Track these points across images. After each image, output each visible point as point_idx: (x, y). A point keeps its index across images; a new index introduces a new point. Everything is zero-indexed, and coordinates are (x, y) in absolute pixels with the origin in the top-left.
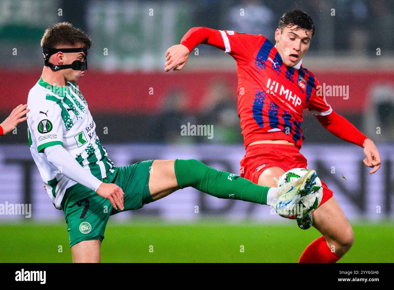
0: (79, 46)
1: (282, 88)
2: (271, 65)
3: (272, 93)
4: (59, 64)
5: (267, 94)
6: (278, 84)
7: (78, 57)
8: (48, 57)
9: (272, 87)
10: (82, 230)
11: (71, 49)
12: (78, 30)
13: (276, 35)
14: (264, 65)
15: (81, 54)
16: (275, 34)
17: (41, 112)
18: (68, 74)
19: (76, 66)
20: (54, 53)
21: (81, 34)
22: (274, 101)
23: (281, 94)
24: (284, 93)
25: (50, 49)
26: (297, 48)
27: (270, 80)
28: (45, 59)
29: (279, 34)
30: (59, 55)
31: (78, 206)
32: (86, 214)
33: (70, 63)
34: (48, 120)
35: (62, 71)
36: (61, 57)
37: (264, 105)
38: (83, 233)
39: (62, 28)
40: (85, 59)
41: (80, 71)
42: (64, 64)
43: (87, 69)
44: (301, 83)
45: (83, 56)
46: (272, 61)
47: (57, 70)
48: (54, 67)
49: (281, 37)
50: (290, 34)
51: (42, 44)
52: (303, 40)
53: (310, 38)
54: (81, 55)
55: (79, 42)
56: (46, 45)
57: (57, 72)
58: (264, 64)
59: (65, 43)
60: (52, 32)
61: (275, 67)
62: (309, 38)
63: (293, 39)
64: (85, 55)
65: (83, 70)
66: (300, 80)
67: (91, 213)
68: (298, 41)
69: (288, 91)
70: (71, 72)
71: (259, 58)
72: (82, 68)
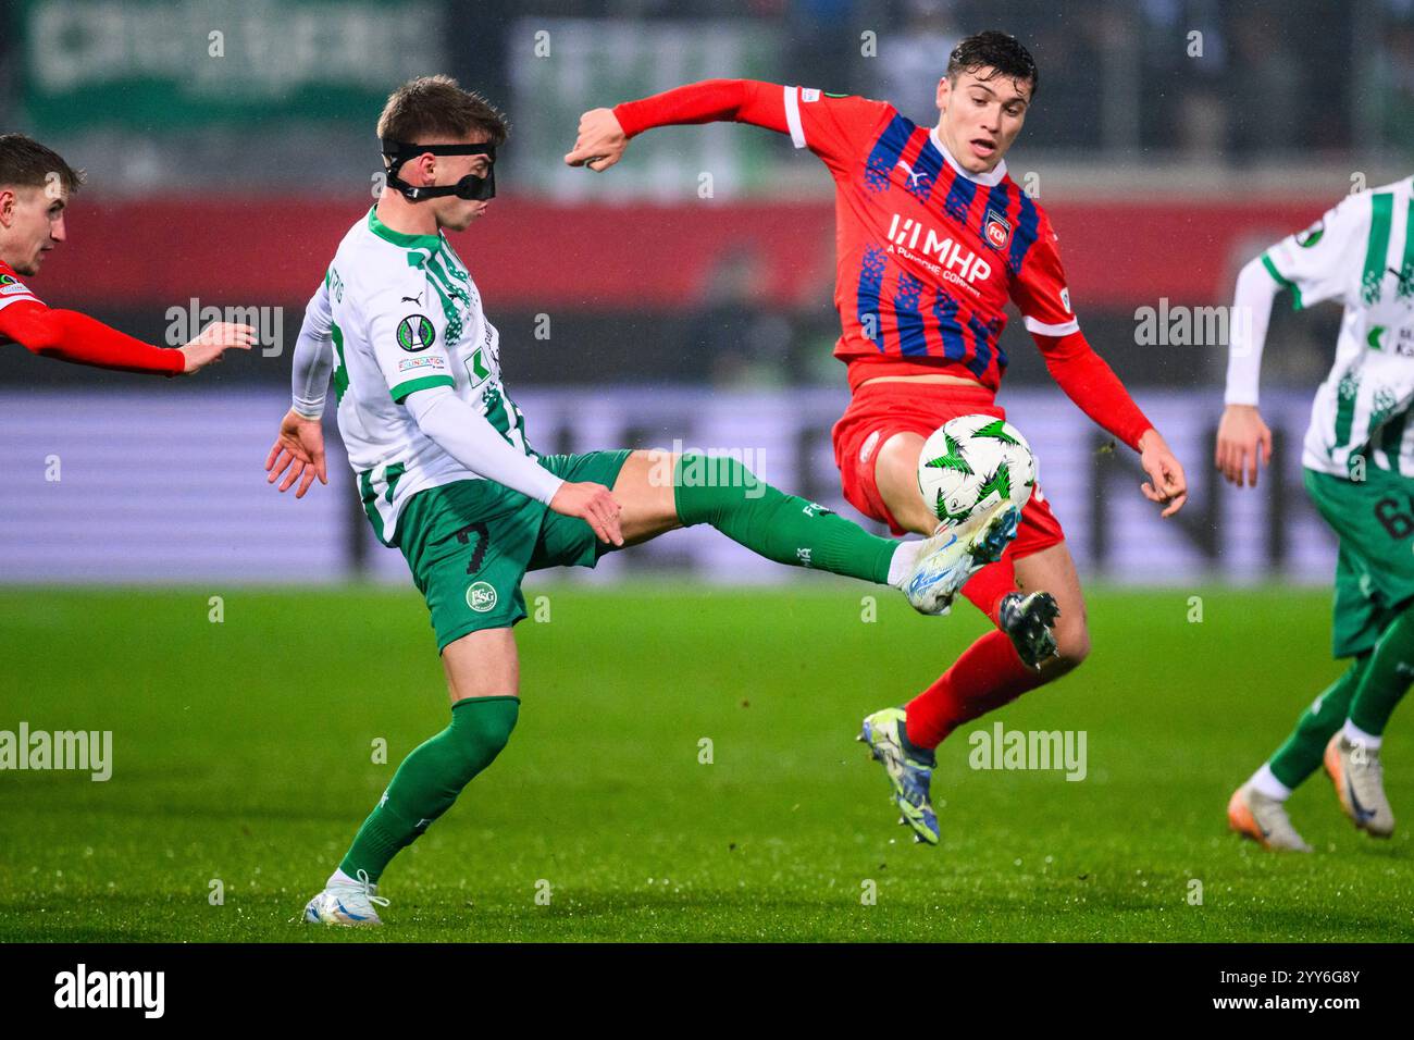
0: (476, 137)
1: (932, 236)
2: (902, 181)
3: (901, 250)
4: (425, 184)
5: (889, 254)
6: (918, 227)
7: (474, 168)
8: (396, 167)
9: (902, 236)
10: (474, 604)
11: (455, 146)
12: (473, 95)
13: (938, 94)
14: (885, 180)
15: (482, 158)
16: (935, 92)
17: (405, 299)
18: (446, 208)
19: (468, 188)
20: (413, 156)
21: (481, 108)
22: (911, 272)
23: (926, 251)
24: (936, 249)
25: (401, 147)
26: (993, 125)
27: (896, 218)
28: (388, 169)
29: (946, 90)
30: (426, 161)
31: (460, 541)
32: (482, 561)
33: (454, 181)
34: (422, 317)
35: (434, 202)
36: (430, 165)
37: (884, 284)
38: (477, 609)
39: (434, 91)
40: (491, 170)
41: (476, 202)
42: (437, 185)
43: (493, 196)
44: (993, 228)
45: (486, 163)
46: (909, 170)
47: (420, 198)
48: (412, 192)
49: (951, 101)
50: (975, 88)
51: (380, 132)
52: (1006, 107)
53: (1027, 98)
54: (480, 162)
55: (475, 128)
56: (391, 135)
57: (419, 204)
58: (885, 177)
59: (440, 132)
60: (408, 103)
61: (916, 184)
62: (1022, 100)
63: (981, 102)
64: (489, 160)
65: (483, 200)
66: (991, 220)
67: (497, 556)
68: (994, 107)
69: (948, 243)
70: (453, 206)
71: (875, 163)
72: (483, 195)
